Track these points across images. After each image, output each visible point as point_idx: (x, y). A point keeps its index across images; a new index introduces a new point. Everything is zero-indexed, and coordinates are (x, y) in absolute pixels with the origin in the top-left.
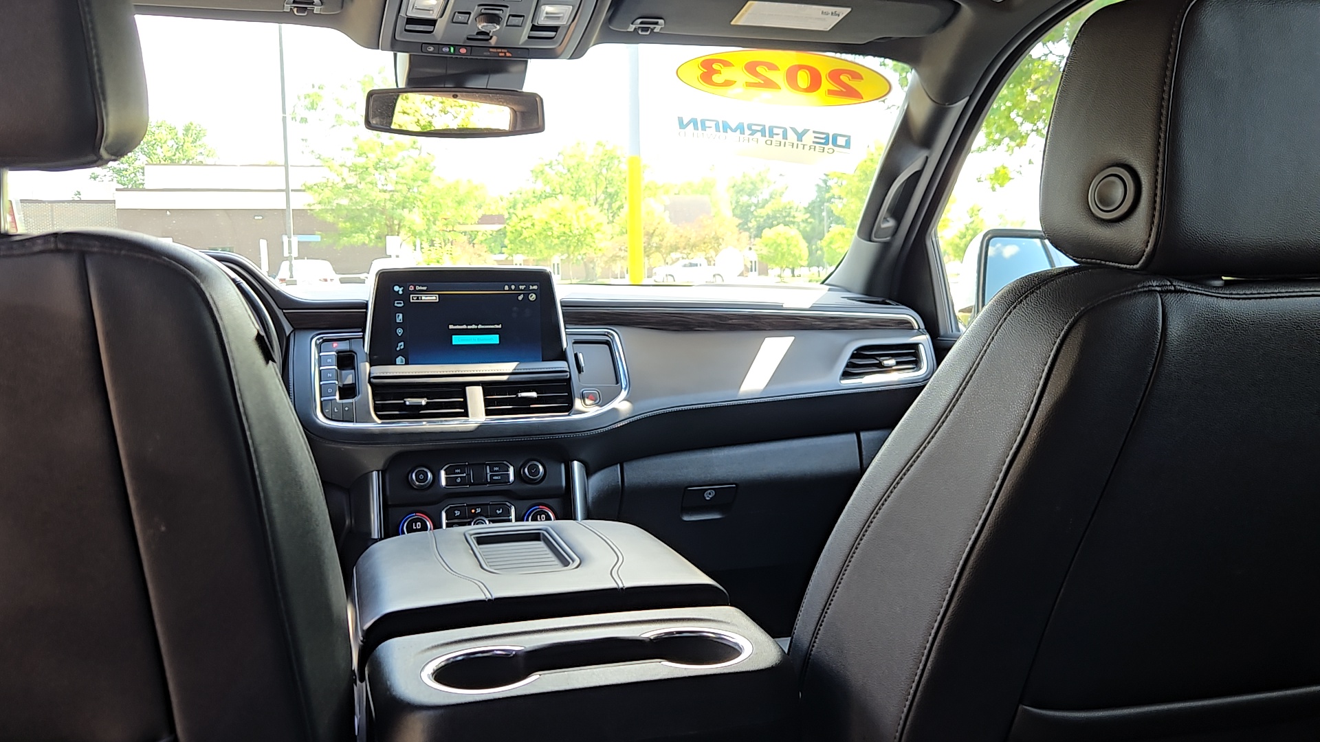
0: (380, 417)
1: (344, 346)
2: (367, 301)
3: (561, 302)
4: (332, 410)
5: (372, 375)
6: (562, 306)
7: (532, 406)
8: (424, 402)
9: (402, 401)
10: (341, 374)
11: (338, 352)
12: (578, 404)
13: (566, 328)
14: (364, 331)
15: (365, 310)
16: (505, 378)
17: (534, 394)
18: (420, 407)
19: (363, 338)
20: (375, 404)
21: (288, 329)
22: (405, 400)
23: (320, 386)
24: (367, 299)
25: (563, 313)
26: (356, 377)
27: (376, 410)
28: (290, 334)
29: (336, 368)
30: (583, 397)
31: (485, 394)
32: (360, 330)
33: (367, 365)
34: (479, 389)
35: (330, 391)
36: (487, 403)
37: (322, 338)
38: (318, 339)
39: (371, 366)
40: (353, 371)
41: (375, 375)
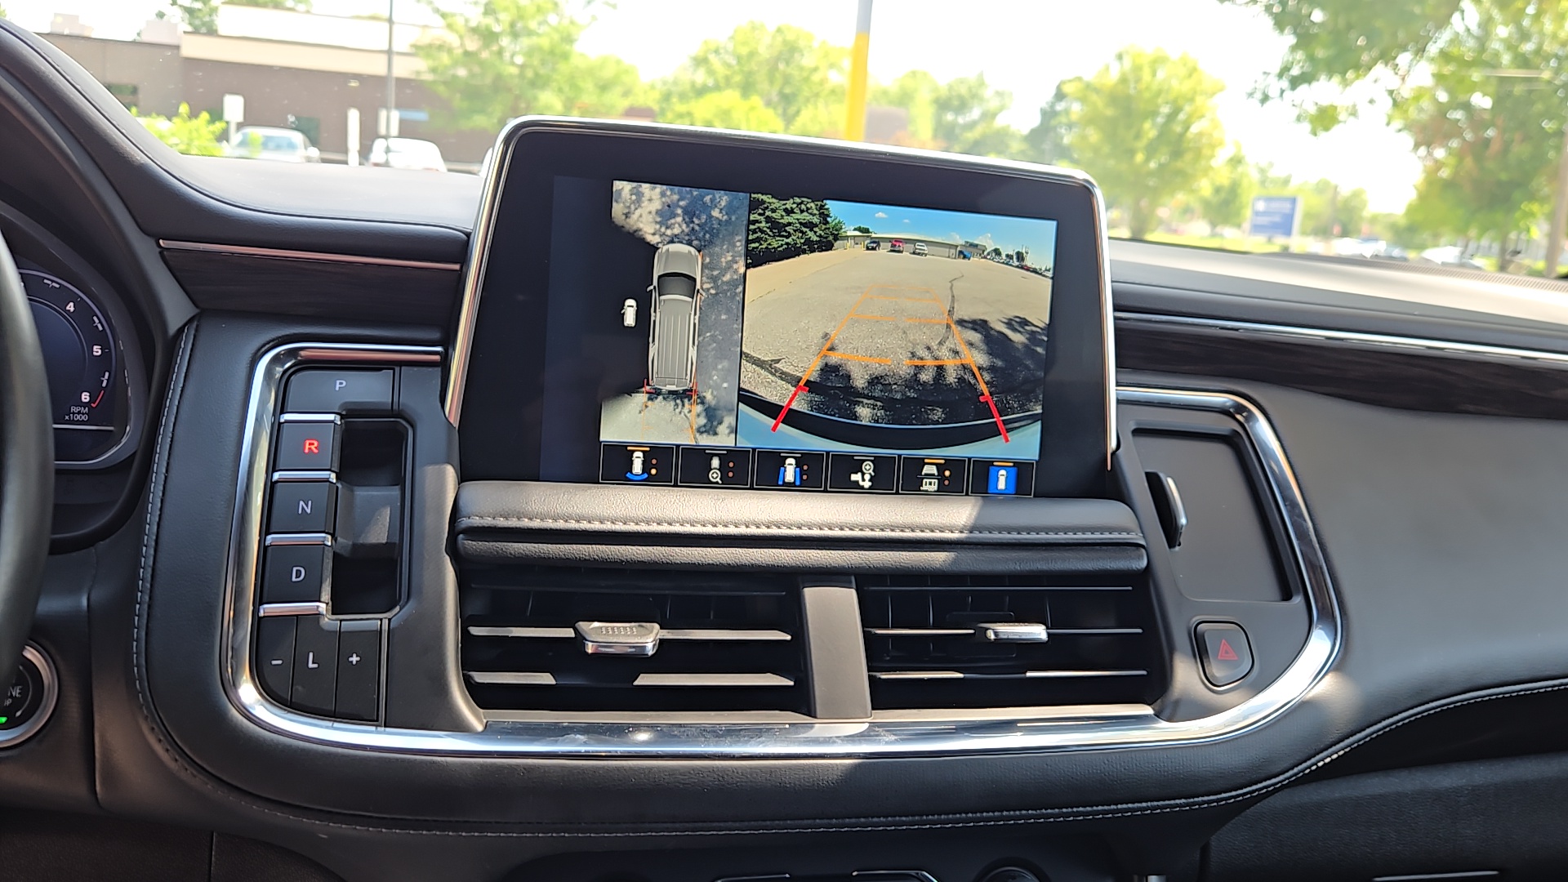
0: (484, 697)
1: (370, 390)
2: (468, 235)
3: (1115, 294)
4: (298, 661)
5: (465, 522)
6: (1116, 308)
7: (1029, 674)
8: (647, 637)
9: (569, 633)
10: (350, 504)
11: (350, 413)
12: (1185, 675)
13: (1118, 384)
14: (448, 341)
15: (457, 267)
16: (938, 559)
17: (1038, 632)
18: (637, 662)
19: (445, 364)
20: (465, 633)
21: (175, 308)
22: (583, 626)
23: (264, 549)
24: (469, 227)
25: (1118, 331)
26: (407, 515)
27: (468, 663)
28: (181, 330)
29: (333, 477)
30: (1200, 651)
31: (870, 615)
32: (435, 335)
33: (450, 474)
34: (846, 599)
35: (298, 575)
36: (877, 652)
37: (292, 353)
38: (276, 360)
39: (464, 477)
40: (395, 492)
41: (476, 521)
